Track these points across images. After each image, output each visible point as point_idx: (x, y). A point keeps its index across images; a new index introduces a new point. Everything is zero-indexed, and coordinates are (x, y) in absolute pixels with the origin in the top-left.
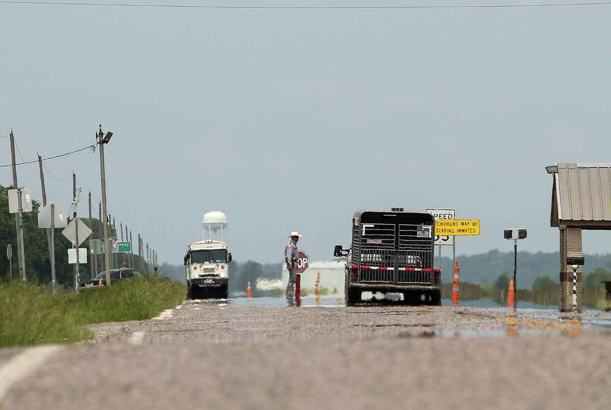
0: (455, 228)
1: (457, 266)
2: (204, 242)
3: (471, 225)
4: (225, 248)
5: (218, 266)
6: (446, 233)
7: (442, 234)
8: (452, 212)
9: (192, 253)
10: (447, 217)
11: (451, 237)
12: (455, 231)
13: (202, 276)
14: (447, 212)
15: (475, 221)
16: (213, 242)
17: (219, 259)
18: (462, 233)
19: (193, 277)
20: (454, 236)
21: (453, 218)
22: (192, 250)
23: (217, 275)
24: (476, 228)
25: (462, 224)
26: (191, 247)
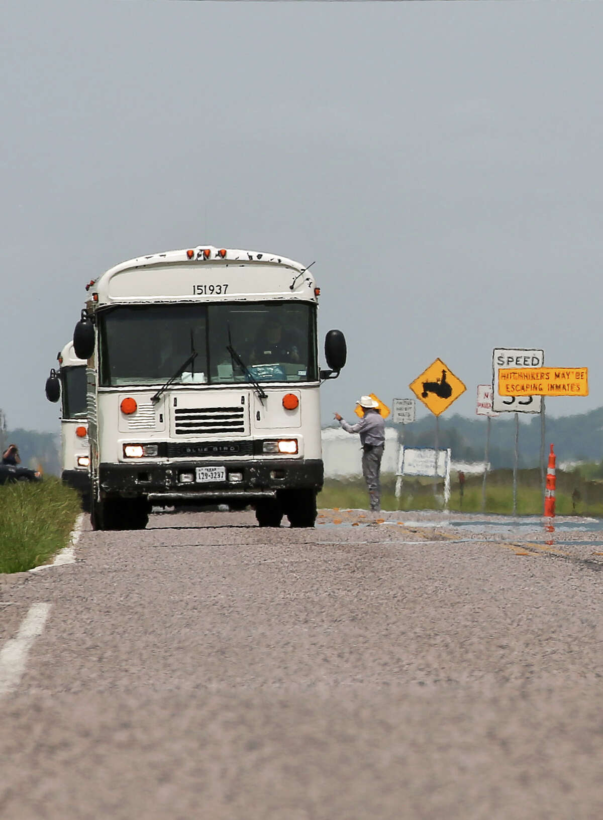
0: (545, 383)
1: (552, 452)
2: (181, 255)
3: (572, 377)
4: (304, 294)
5: (263, 397)
6: (529, 392)
7: (522, 393)
8: (539, 355)
9: (111, 326)
10: (529, 361)
11: (537, 399)
12: (545, 387)
13: (164, 449)
14: (530, 354)
15: (580, 371)
16: (231, 254)
17: (264, 360)
18: (555, 392)
19: (111, 455)
20: (543, 396)
21: (540, 365)
22: (105, 300)
23: (256, 447)
24: (582, 382)
25: (557, 376)
26: (100, 287)
